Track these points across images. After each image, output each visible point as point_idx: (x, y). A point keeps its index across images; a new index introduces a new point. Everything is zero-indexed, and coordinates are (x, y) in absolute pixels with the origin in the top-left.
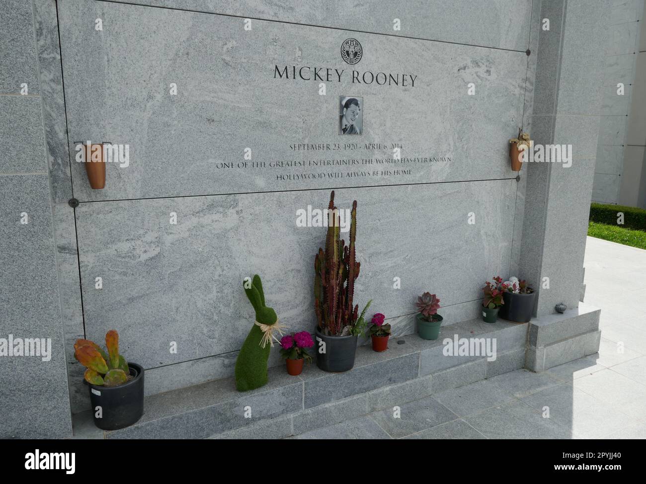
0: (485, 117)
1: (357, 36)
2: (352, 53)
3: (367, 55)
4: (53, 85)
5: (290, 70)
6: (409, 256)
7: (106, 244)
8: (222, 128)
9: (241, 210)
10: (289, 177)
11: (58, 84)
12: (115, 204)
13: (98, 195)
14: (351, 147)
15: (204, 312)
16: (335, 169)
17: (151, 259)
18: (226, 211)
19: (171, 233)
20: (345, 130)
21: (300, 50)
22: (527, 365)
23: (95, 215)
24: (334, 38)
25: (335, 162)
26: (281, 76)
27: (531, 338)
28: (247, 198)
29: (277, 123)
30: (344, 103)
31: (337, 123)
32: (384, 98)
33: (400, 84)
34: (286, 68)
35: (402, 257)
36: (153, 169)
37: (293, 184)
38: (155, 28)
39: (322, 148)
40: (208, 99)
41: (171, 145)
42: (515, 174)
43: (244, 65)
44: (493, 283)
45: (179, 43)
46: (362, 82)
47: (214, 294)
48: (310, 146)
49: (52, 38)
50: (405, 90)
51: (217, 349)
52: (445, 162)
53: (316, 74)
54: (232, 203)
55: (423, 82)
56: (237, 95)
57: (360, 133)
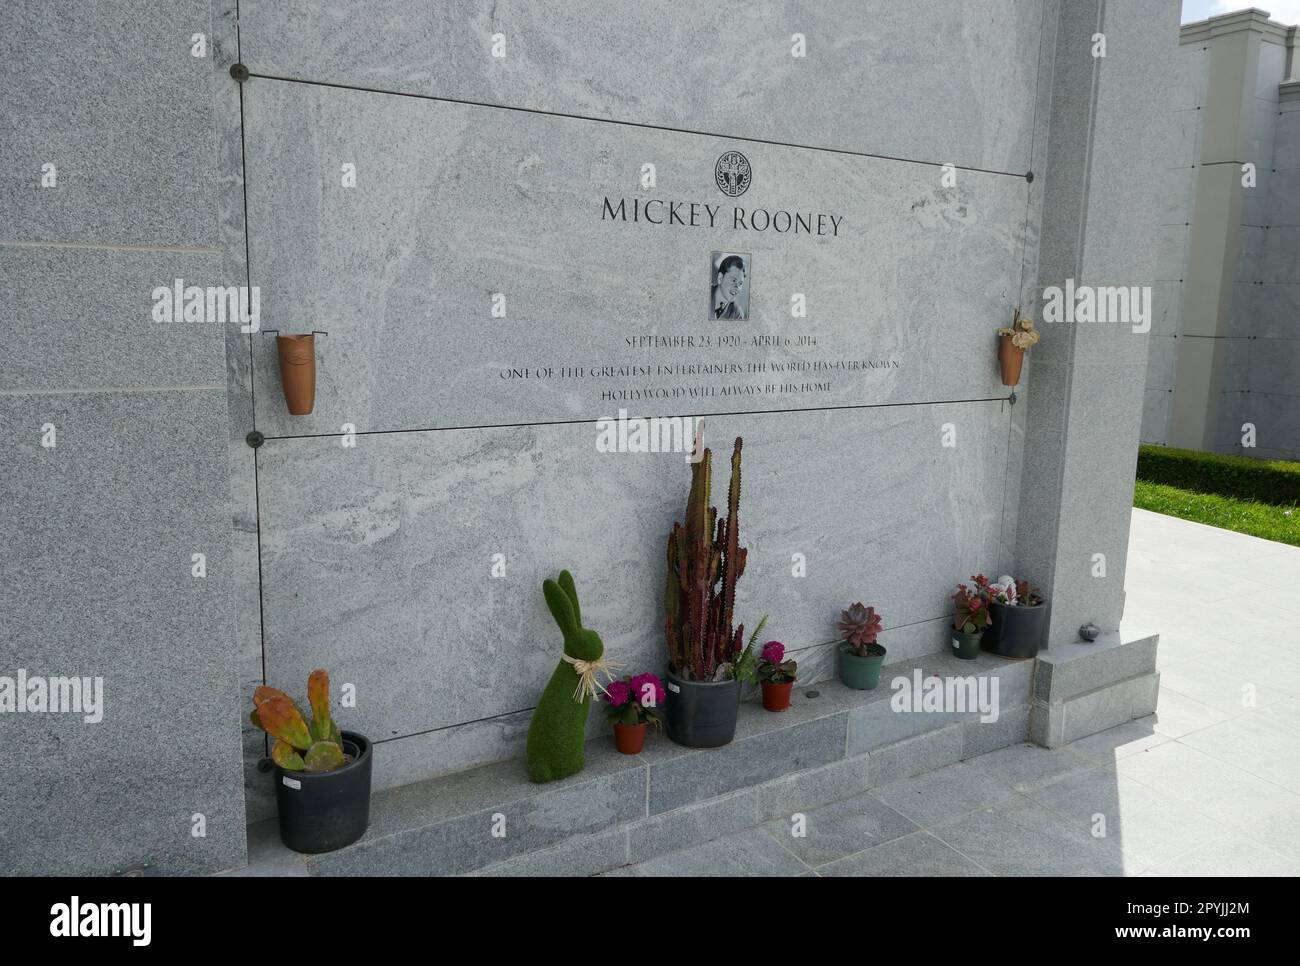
0: (957, 289)
1: (742, 147)
2: (734, 178)
3: (759, 180)
4: (229, 229)
5: (629, 207)
6: (826, 536)
7: (308, 514)
8: (512, 308)
9: (541, 454)
10: (623, 395)
11: (238, 227)
12: (325, 442)
13: (297, 427)
14: (730, 341)
15: (472, 639)
16: (702, 381)
17: (384, 541)
18: (515, 455)
19: (419, 495)
20: (719, 312)
22: (1033, 735)
23: (290, 461)
24: (704, 150)
25: (702, 369)
26: (614, 217)
27: (1040, 687)
28: (550, 433)
29: (605, 299)
30: (718, 264)
32: (786, 256)
33: (814, 231)
34: (622, 203)
35: (814, 539)
36: (393, 380)
38: (405, 131)
39: (680, 342)
40: (490, 257)
41: (425, 337)
42: (1007, 391)
43: (552, 197)
44: (971, 586)
45: (444, 158)
46: (750, 227)
47: (489, 607)
48: (660, 339)
49: (230, 149)
50: (823, 242)
51: (491, 708)
52: (888, 370)
53: (673, 213)
54: (525, 441)
55: (853, 228)
56: (538, 250)
57: (746, 317)
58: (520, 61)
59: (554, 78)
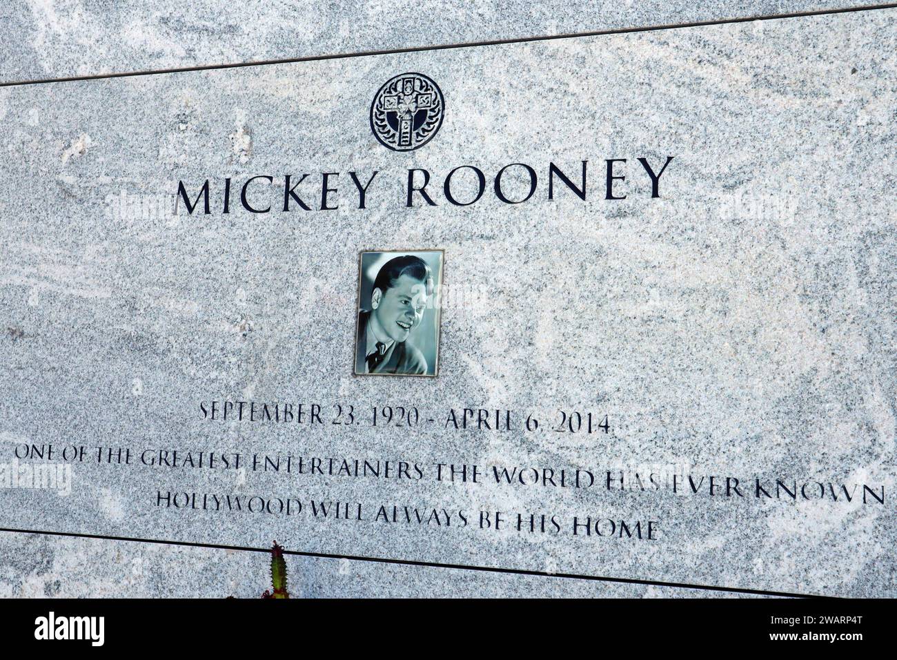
1: (425, 63)
3: (457, 114)
5: (216, 190)
8: (38, 353)
10: (191, 501)
14: (396, 417)
16: (337, 489)
18: (22, 579)
20: (372, 362)
21: (248, 131)
24: (348, 82)
25: (337, 466)
26: (191, 209)
28: (75, 550)
29: (171, 338)
30: (373, 272)
31: (350, 335)
32: (526, 248)
33: (597, 196)
34: (206, 187)
37: (199, 524)
39: (296, 415)
40: (18, 282)
46: (442, 200)
48: (259, 408)
50: (621, 214)
52: (845, 508)
53: (289, 193)
54: (39, 558)
55: (703, 177)
56: (80, 268)
57: (432, 370)
58: (76, 15)
59: (118, 26)
